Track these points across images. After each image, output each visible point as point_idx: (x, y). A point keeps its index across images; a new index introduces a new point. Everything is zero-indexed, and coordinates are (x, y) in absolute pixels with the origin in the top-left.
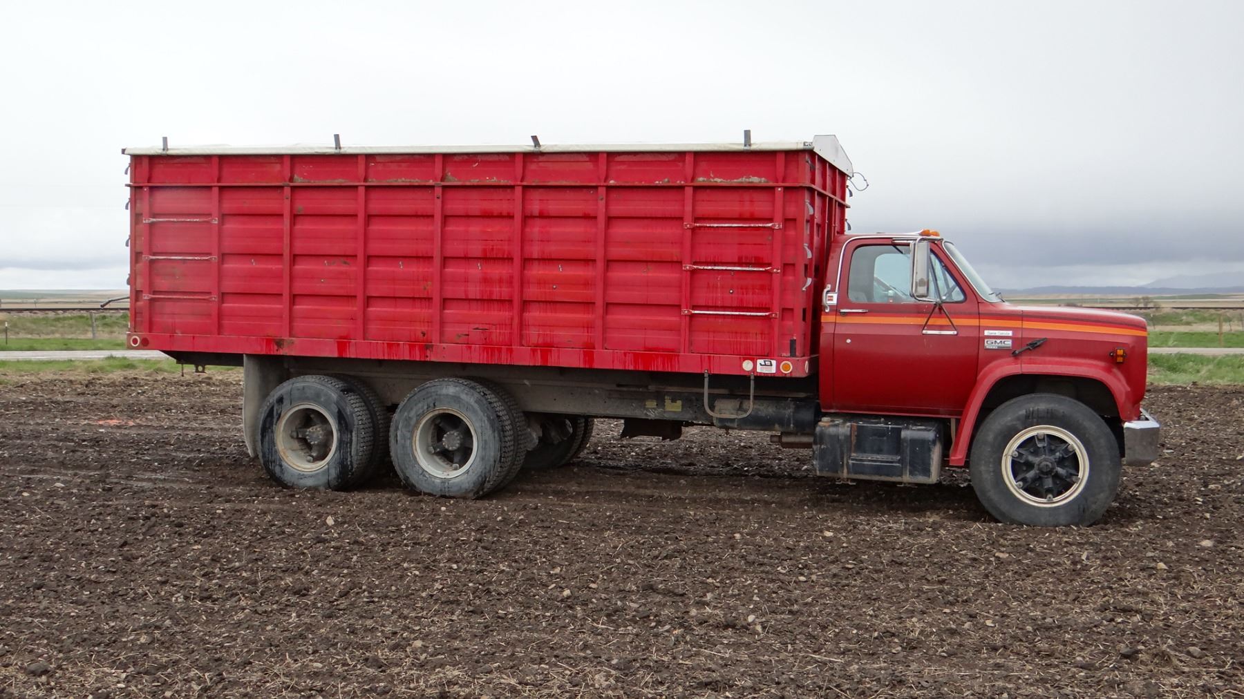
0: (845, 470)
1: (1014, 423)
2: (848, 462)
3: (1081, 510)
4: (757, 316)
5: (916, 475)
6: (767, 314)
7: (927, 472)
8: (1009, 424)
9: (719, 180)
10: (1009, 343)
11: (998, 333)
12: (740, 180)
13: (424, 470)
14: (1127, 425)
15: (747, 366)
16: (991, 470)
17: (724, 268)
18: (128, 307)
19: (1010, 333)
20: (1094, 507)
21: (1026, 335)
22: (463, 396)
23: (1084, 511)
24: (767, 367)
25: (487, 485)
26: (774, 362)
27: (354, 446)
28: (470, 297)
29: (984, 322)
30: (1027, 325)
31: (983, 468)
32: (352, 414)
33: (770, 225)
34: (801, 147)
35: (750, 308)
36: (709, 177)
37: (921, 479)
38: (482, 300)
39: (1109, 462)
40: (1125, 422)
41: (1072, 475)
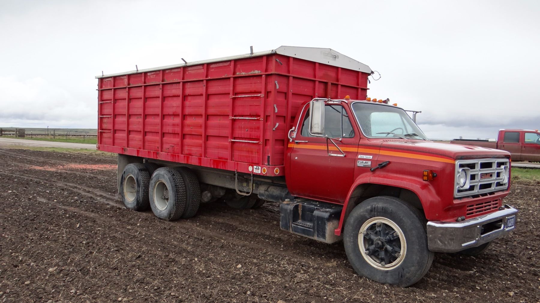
0: (291, 229)
1: (365, 214)
2: (292, 225)
3: (400, 275)
4: (254, 143)
5: (320, 237)
6: (258, 142)
7: (324, 236)
8: (362, 214)
9: (243, 73)
10: (369, 163)
11: (365, 157)
12: (251, 73)
13: (156, 206)
14: (429, 223)
15: (250, 169)
16: (352, 241)
17: (242, 118)
18: (97, 135)
19: (371, 157)
20: (408, 275)
21: (380, 159)
22: (165, 175)
23: (402, 277)
24: (257, 170)
25: (172, 215)
26: (260, 167)
27: (140, 193)
28: (170, 132)
29: (361, 150)
30: (382, 152)
31: (348, 239)
32: (140, 180)
33: (259, 95)
34: (270, 52)
35: (253, 139)
36: (240, 72)
37: (321, 240)
38: (172, 133)
39: (418, 247)
40: (428, 221)
41: (396, 252)
